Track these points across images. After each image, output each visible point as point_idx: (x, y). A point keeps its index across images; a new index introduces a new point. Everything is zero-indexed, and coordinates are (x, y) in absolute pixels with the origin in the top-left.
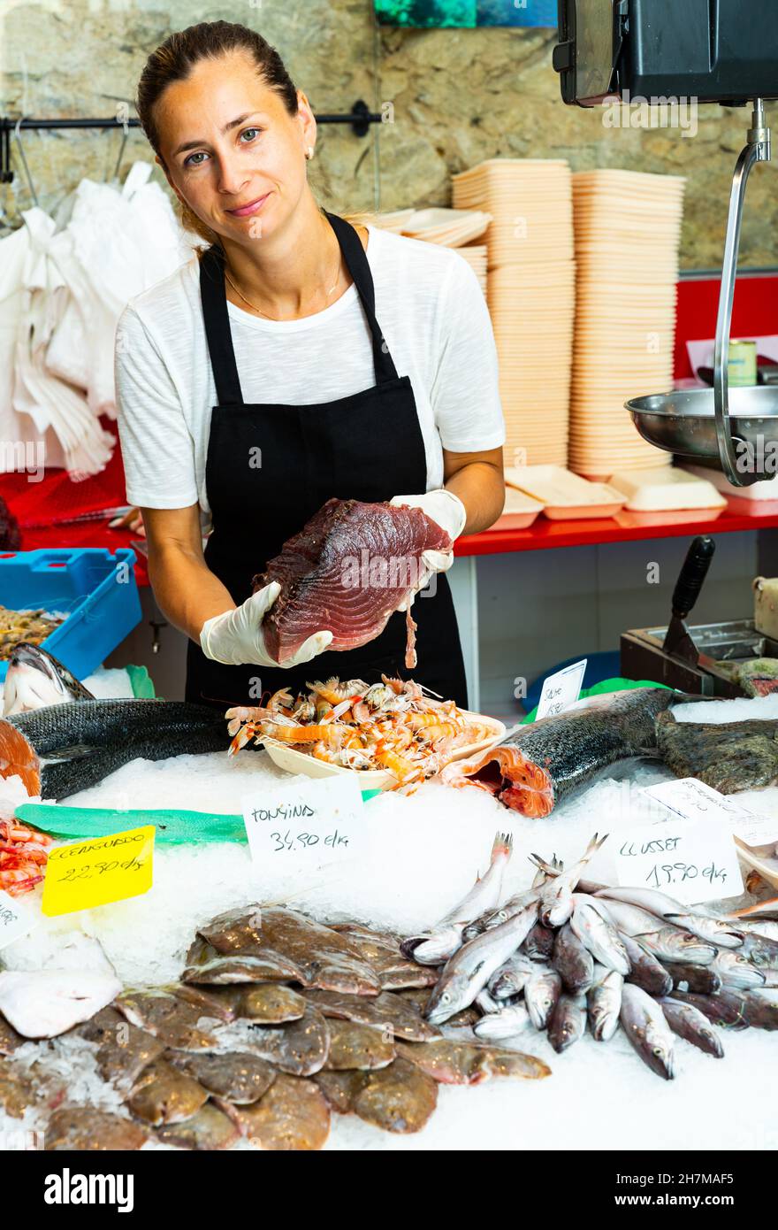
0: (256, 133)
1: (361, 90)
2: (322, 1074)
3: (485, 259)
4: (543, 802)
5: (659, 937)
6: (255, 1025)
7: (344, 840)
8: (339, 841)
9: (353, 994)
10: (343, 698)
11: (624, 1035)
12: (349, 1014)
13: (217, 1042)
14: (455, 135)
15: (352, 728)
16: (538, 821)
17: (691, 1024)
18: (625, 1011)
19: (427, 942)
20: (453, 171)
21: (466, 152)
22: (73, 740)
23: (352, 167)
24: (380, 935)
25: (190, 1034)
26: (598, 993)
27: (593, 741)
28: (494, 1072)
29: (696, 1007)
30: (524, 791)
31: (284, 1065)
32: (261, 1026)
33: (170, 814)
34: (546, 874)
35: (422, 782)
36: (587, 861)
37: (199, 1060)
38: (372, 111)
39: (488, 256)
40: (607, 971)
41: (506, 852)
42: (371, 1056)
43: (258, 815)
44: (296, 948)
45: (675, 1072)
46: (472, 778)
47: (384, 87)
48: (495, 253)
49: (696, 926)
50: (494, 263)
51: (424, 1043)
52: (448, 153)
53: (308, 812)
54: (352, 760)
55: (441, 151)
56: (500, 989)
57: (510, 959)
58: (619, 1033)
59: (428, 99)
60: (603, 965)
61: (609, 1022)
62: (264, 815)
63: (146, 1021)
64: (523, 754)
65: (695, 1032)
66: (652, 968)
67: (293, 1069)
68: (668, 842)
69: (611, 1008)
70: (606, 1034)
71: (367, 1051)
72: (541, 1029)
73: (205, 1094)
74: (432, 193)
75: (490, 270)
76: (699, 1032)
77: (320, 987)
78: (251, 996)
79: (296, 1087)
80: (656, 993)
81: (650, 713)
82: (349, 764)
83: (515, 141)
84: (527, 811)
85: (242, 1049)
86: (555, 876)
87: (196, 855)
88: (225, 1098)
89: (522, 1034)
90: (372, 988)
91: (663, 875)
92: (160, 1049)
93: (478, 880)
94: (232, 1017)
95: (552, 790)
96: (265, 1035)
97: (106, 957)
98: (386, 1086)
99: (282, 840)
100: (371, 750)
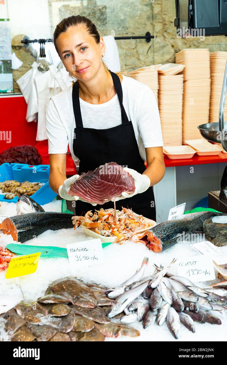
0: (86, 48)
1: (149, 29)
2: (71, 333)
3: (183, 78)
4: (159, 248)
5: (183, 293)
6: (53, 316)
7: (97, 258)
8: (95, 259)
9: (86, 308)
10: (106, 214)
11: (166, 324)
12: (82, 314)
13: (41, 321)
14: (177, 41)
15: (106, 224)
16: (158, 254)
17: (186, 321)
18: (168, 316)
19: (112, 292)
20: (176, 52)
21: (180, 46)
22: (28, 225)
23: (146, 51)
24: (101, 288)
25: (34, 318)
26: (161, 310)
27: (177, 230)
28: (122, 334)
29: (190, 316)
30: (154, 245)
31: (60, 329)
32: (55, 317)
33: (50, 248)
34: (158, 270)
35: (125, 240)
36: (170, 267)
37: (35, 326)
38: (152, 35)
39: (184, 78)
40: (165, 303)
41: (146, 263)
42: (85, 328)
43: (71, 250)
44: (74, 292)
45: (178, 337)
46: (141, 240)
47: (156, 28)
48: (186, 76)
49: (195, 290)
50: (186, 79)
51: (104, 324)
52: (175, 46)
53: (86, 250)
54: (105, 233)
55: (173, 46)
56: (130, 308)
57: (137, 298)
58: (165, 323)
59: (169, 31)
60: (165, 301)
61: (162, 319)
62: (73, 250)
63: (22, 314)
64: (153, 234)
65: (187, 324)
66: (179, 303)
67: (62, 330)
68: (193, 262)
69: (163, 315)
70: (160, 323)
71: (84, 326)
72: (140, 321)
73: (34, 337)
74: (170, 58)
75: (184, 82)
76: (188, 324)
77: (77, 305)
78: (54, 307)
79: (62, 336)
80: (178, 311)
81: (202, 220)
82: (104, 235)
83: (195, 43)
84: (154, 251)
85: (48, 324)
86: (160, 271)
87: (53, 261)
88: (39, 339)
89: (135, 322)
90: (92, 306)
91: (191, 272)
92: (24, 322)
93: (137, 271)
94: (47, 313)
95: (161, 245)
96: (55, 320)
97: (22, 291)
98: (88, 337)
99: (78, 258)
100: (110, 231)
